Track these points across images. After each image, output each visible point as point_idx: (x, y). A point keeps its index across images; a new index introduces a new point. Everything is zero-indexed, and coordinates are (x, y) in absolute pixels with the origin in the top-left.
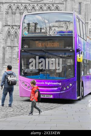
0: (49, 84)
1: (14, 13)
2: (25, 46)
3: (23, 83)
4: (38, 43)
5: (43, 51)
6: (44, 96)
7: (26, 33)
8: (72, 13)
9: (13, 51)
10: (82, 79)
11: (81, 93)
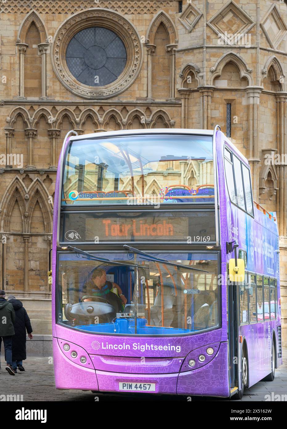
0: (143, 350)
1: (31, 132)
2: (71, 236)
3: (66, 347)
4: (109, 226)
5: (126, 249)
6: (131, 386)
7: (74, 195)
8: (212, 136)
9: (30, 250)
10: (242, 334)
11: (242, 378)
